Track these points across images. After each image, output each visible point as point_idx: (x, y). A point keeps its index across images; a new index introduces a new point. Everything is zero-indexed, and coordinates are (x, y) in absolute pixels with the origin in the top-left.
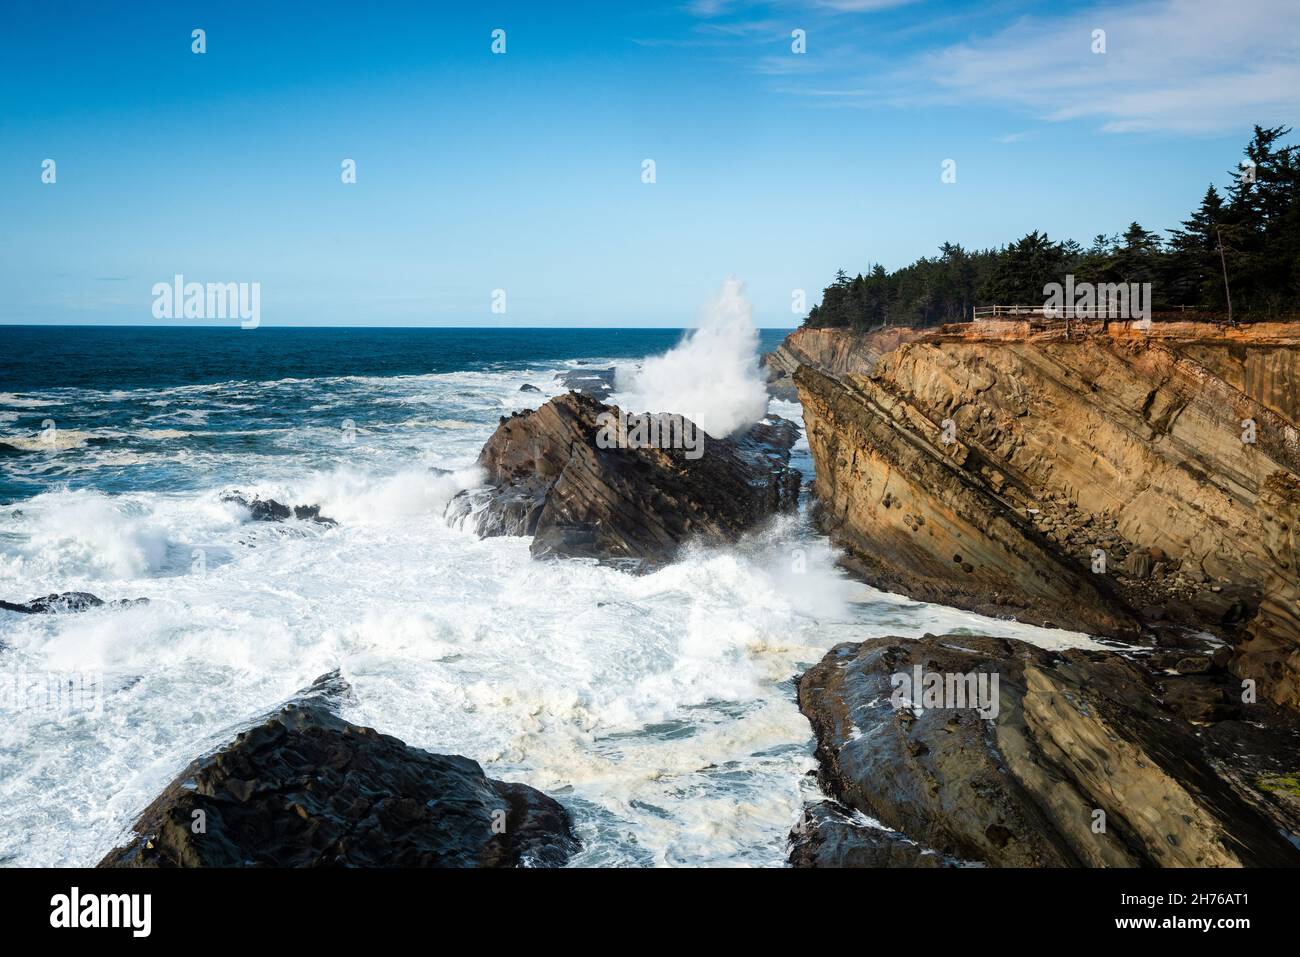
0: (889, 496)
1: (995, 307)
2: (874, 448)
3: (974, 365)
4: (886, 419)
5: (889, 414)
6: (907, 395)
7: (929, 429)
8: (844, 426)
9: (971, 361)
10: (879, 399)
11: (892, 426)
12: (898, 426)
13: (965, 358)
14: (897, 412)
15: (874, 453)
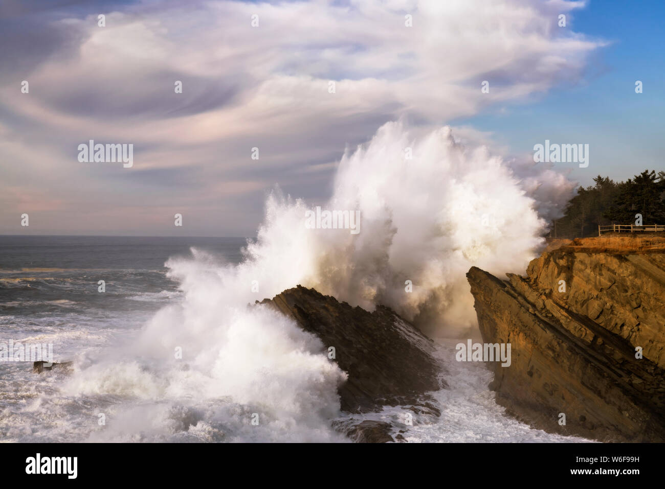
0: (532, 367)
1: (615, 226)
2: (520, 331)
3: (598, 269)
4: (531, 310)
5: (534, 306)
6: (547, 291)
7: (563, 317)
8: (501, 314)
9: (596, 266)
10: (527, 294)
11: (535, 315)
12: (539, 315)
13: (591, 264)
14: (540, 304)
15: (521, 334)
